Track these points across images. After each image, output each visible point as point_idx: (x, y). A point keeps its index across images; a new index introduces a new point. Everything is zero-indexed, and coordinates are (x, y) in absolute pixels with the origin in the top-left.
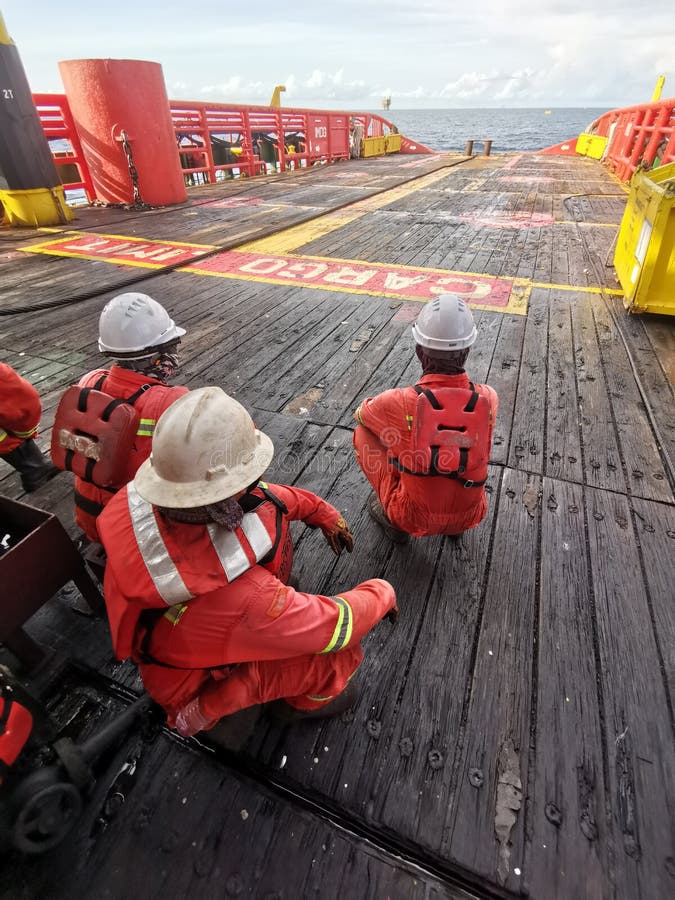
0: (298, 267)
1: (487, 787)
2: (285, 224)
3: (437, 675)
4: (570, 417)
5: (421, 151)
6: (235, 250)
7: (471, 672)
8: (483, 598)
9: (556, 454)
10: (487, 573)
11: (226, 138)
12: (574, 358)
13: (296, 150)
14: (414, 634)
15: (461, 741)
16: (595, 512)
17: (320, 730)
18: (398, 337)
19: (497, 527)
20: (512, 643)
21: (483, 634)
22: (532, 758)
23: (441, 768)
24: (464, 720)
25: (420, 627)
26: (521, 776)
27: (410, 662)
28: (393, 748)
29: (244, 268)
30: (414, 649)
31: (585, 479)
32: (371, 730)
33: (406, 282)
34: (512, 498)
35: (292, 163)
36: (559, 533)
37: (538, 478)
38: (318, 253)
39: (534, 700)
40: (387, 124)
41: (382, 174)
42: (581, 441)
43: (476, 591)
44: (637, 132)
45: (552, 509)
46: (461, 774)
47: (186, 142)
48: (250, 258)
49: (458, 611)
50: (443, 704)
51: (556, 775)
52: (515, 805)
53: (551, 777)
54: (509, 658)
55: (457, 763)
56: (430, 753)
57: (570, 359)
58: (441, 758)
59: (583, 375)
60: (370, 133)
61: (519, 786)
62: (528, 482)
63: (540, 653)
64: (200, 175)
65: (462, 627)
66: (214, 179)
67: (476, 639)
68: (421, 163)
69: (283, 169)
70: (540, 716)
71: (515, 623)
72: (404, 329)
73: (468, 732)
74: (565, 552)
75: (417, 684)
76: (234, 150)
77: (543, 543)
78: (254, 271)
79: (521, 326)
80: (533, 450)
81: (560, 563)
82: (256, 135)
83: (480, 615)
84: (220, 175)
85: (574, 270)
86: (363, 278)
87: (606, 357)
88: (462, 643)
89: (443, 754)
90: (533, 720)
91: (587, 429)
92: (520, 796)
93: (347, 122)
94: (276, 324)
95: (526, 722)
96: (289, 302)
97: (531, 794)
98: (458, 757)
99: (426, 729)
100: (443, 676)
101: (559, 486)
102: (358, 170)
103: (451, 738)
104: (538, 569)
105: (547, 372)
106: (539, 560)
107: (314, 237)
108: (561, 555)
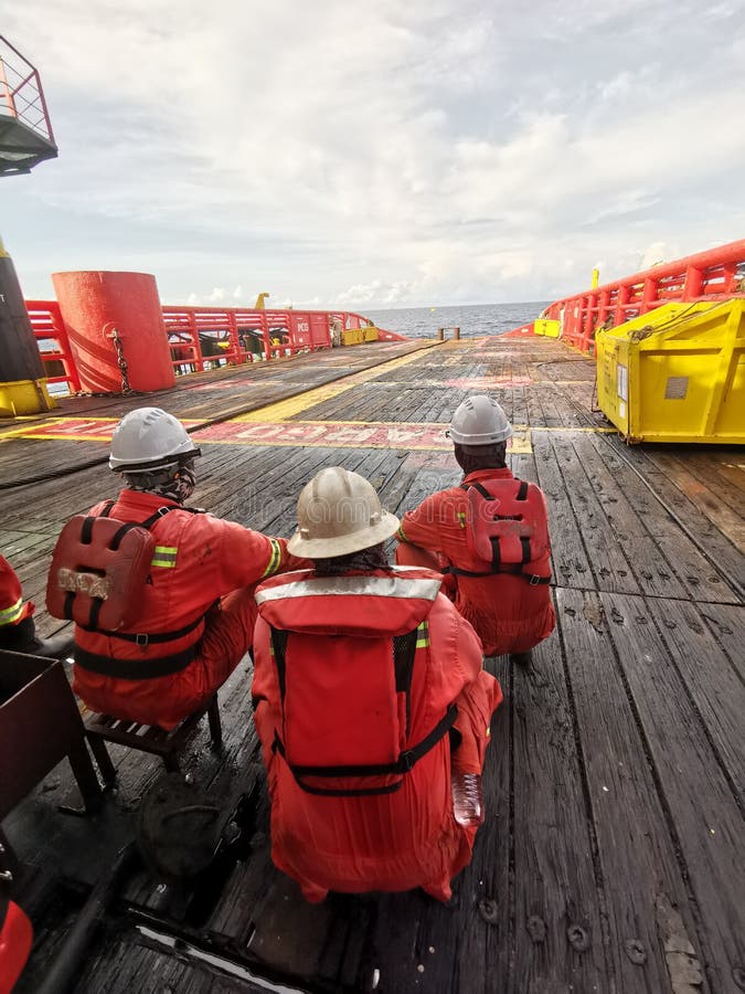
0: (297, 431)
1: (652, 961)
2: (277, 398)
3: (551, 826)
4: (605, 534)
5: (396, 339)
6: (229, 421)
7: (589, 816)
8: (575, 724)
9: (604, 570)
10: (571, 697)
11: (214, 334)
12: (591, 485)
13: (281, 342)
14: (507, 779)
15: (603, 907)
16: (665, 621)
17: (417, 924)
18: (412, 480)
19: (566, 646)
20: (627, 774)
21: (590, 768)
22: (697, 913)
23: (589, 949)
24: (599, 881)
25: (512, 769)
26: (690, 939)
27: (512, 815)
28: (520, 931)
29: (240, 436)
30: (512, 797)
31: (642, 590)
32: (485, 914)
33: (408, 436)
34: (573, 615)
35: (277, 352)
36: (635, 646)
37: (593, 594)
38: (315, 418)
39: (675, 839)
40: (364, 319)
41: (365, 356)
42: (625, 555)
43: (564, 717)
44: (584, 314)
45: (619, 622)
46: (616, 952)
47: (174, 339)
48: (247, 427)
49: (551, 744)
50: (569, 863)
51: (731, 928)
52: (694, 977)
53: (727, 933)
54: (628, 791)
55: (607, 939)
56: (570, 931)
57: (588, 486)
58: (584, 934)
59: (605, 498)
60: (348, 327)
61: (692, 952)
62: (585, 599)
63: (662, 780)
64: (188, 367)
65: (562, 762)
66: (201, 368)
67: (583, 775)
68: (399, 347)
69: (269, 357)
70: (688, 857)
71: (620, 750)
72: (416, 474)
73: (609, 894)
74: (649, 665)
75: (528, 841)
76: (220, 344)
77: (623, 658)
78: (254, 437)
79: (532, 461)
80: (579, 568)
81: (649, 676)
82: (242, 331)
83: (579, 745)
84: (207, 365)
85: (564, 415)
86: (365, 435)
87: (620, 481)
88: (568, 783)
89: (585, 929)
90: (682, 864)
91: (626, 544)
92: (697, 965)
93: (327, 319)
94: (282, 480)
95: (674, 867)
96: (292, 460)
97: (709, 959)
98: (606, 928)
99: (556, 900)
100: (559, 825)
101: (619, 600)
102: (341, 355)
103: (590, 907)
104: (626, 686)
105: (569, 498)
106: (623, 676)
107: (308, 406)
108: (644, 668)
